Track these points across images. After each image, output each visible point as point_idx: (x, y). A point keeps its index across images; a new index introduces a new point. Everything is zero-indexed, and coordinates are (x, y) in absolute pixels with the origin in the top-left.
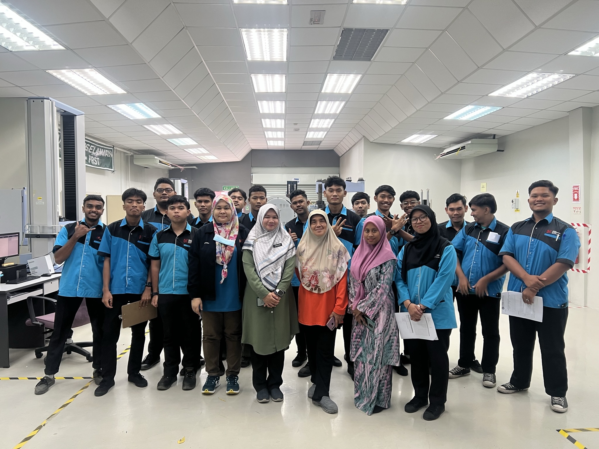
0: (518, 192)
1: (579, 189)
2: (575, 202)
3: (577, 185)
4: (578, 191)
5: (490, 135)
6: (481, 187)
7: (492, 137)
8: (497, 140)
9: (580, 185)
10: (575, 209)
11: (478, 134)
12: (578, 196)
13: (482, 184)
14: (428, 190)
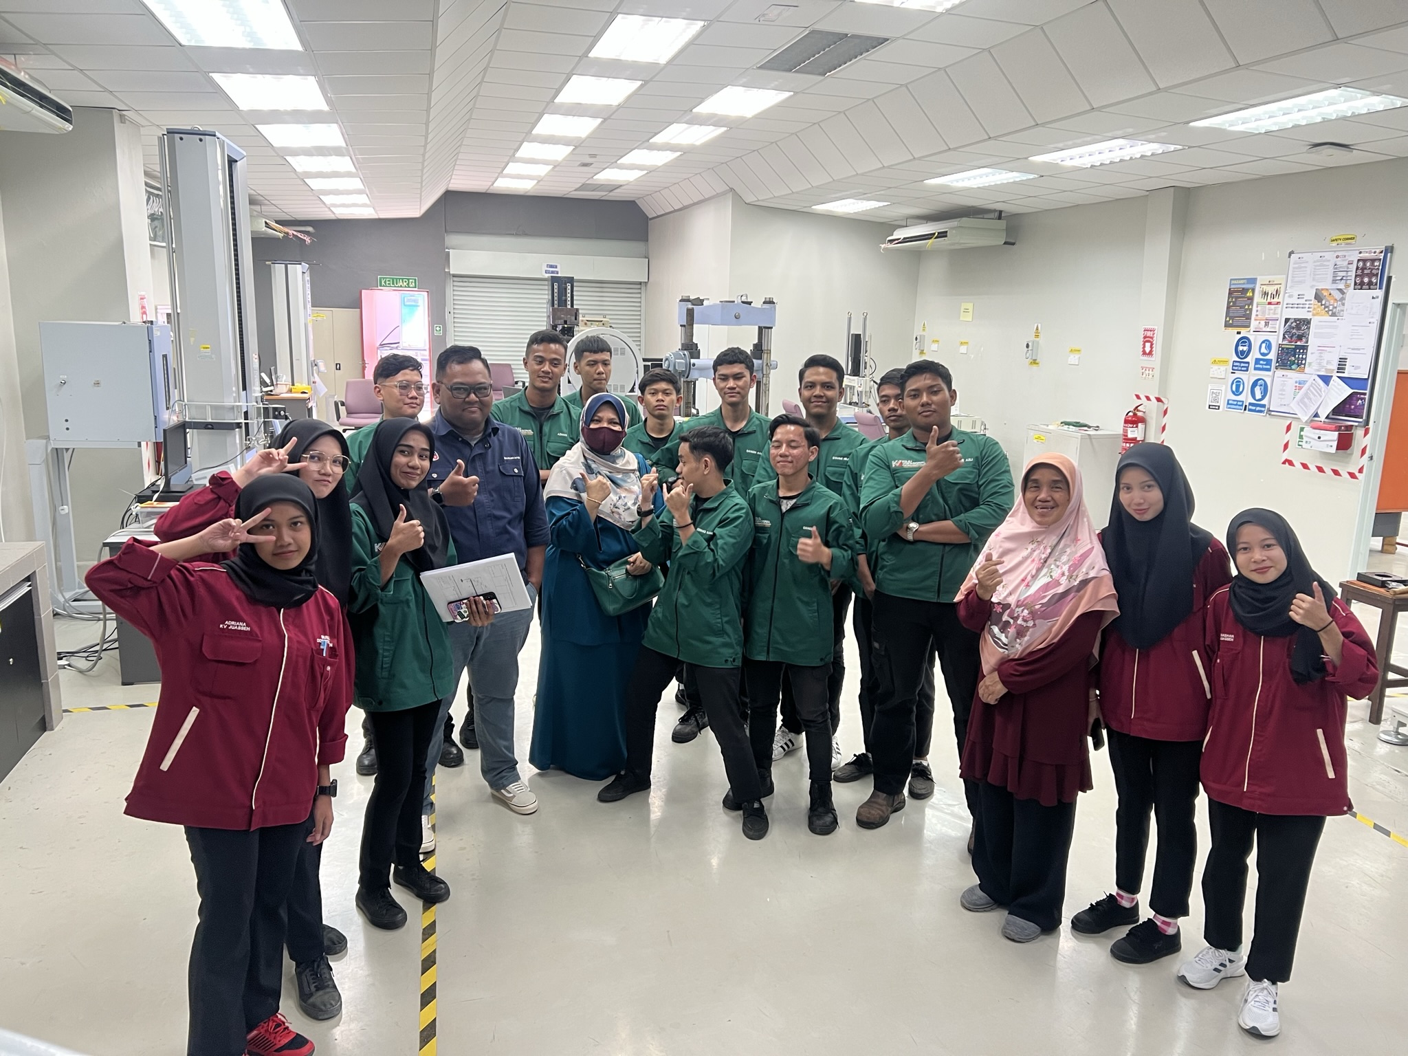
0: (1037, 327)
1: (1155, 335)
2: (1145, 358)
3: (1149, 327)
4: (1152, 338)
5: (995, 211)
6: (962, 310)
7: (997, 214)
8: (1005, 222)
9: (1156, 327)
10: (1144, 370)
11: (973, 207)
12: (1151, 347)
13: (964, 306)
14: (865, 314)
